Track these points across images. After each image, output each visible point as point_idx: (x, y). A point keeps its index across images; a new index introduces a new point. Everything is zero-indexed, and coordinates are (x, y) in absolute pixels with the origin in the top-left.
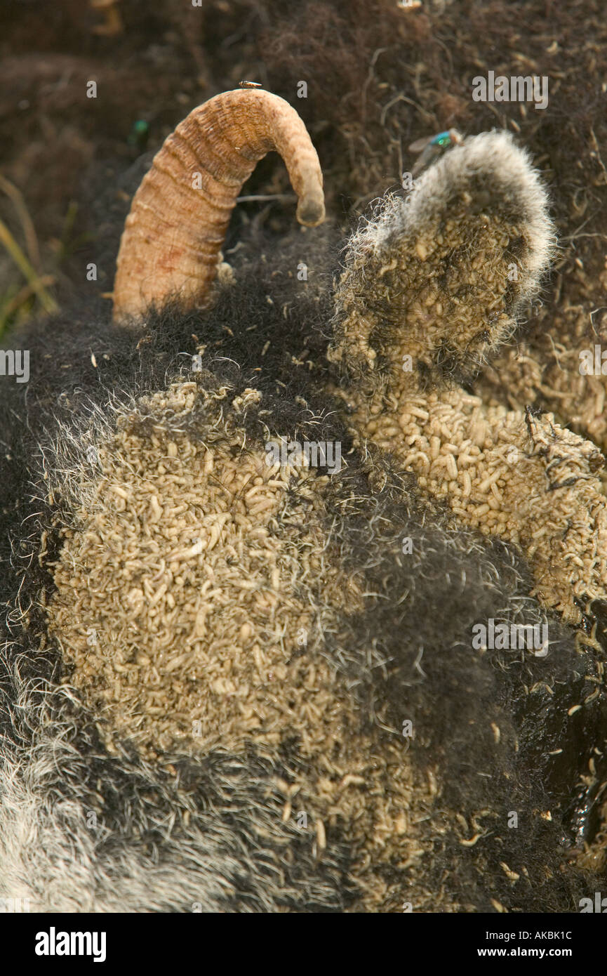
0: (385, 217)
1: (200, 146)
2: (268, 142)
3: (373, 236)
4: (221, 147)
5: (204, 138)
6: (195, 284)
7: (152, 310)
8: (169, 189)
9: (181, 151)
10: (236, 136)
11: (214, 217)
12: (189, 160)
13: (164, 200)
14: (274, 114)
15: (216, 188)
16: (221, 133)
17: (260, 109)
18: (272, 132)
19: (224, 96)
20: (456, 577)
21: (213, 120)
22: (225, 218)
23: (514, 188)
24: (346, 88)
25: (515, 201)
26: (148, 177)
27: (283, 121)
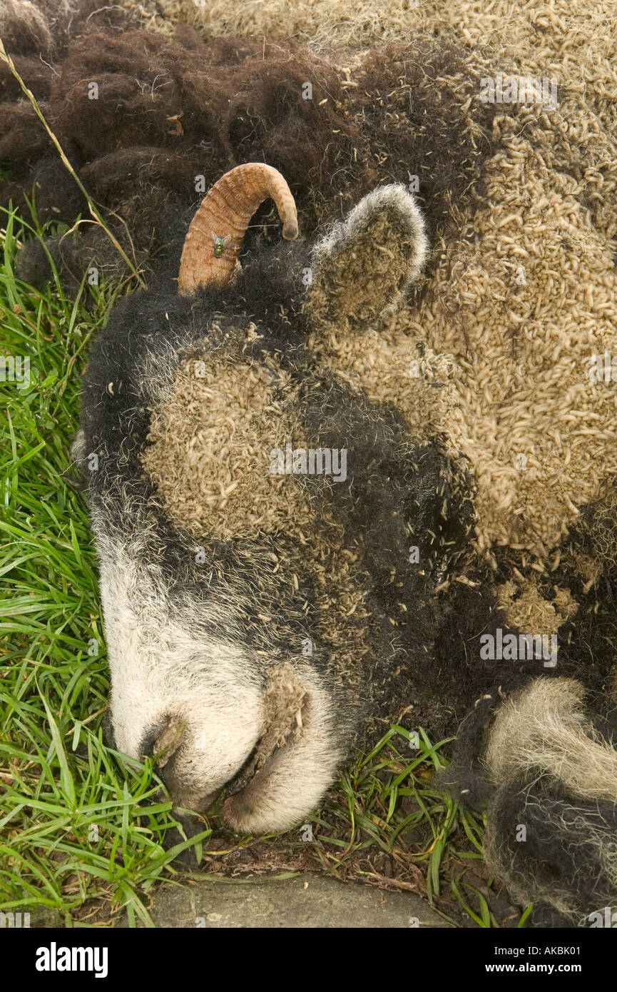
0: (333, 234)
1: (228, 194)
2: (266, 193)
3: (326, 245)
4: (240, 195)
5: (230, 190)
6: (225, 273)
7: (200, 287)
8: (210, 219)
9: (217, 198)
10: (248, 189)
11: (236, 235)
12: (222, 202)
13: (207, 225)
14: (270, 177)
15: (236, 219)
16: (240, 187)
17: (262, 174)
18: (269, 187)
19: (242, 167)
20: (371, 437)
21: (235, 180)
22: (242, 236)
23: (406, 217)
24: (311, 164)
25: (407, 224)
26: (198, 212)
27: (275, 181)
